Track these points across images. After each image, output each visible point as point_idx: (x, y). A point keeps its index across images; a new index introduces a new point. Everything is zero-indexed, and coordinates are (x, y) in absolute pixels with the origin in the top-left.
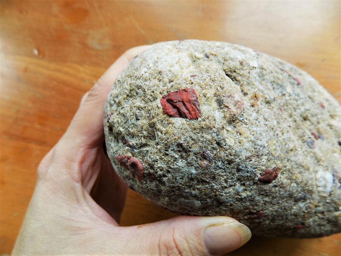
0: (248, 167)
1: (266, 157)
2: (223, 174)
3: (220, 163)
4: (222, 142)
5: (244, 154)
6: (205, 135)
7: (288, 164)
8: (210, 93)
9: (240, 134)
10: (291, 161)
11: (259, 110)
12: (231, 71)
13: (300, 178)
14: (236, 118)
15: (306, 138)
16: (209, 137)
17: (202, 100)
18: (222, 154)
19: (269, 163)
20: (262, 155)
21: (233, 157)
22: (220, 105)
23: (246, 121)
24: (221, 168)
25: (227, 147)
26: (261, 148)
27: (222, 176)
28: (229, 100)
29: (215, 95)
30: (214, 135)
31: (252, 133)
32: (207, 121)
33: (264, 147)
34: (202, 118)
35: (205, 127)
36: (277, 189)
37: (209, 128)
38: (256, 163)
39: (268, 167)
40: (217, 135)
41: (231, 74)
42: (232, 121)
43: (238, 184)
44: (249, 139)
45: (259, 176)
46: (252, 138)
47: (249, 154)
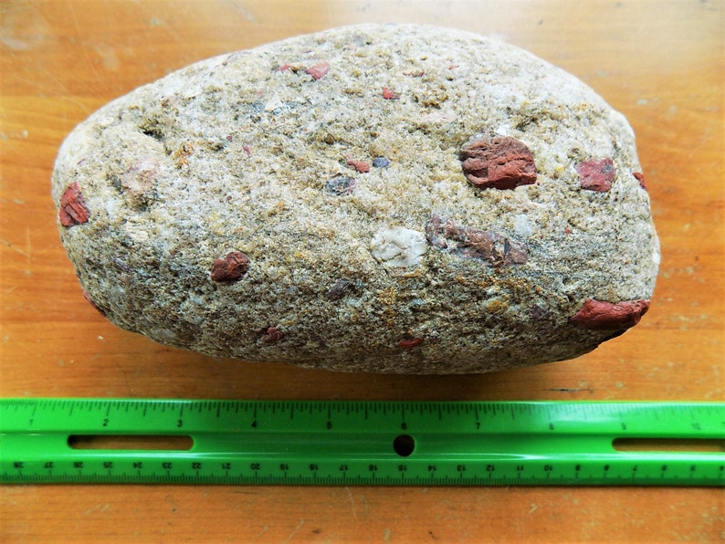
0: (183, 264)
1: (207, 242)
2: (158, 284)
3: (141, 271)
4: (127, 241)
5: (167, 249)
6: (104, 239)
7: (267, 240)
8: (99, 177)
9: (154, 221)
10: (276, 234)
11: (189, 171)
12: (152, 125)
13: (310, 257)
14: (145, 199)
15: (323, 179)
16: (109, 240)
17: (87, 192)
18: (136, 257)
19: (215, 250)
20: (197, 241)
21: (153, 257)
22: (119, 189)
23: (161, 196)
24: (149, 277)
25: (137, 245)
26: (192, 232)
27: (159, 287)
28: (128, 176)
29: (108, 177)
30: (114, 234)
31: (173, 212)
32: (98, 218)
33: (198, 227)
34: (92, 216)
35: (99, 228)
36: (264, 286)
37: (105, 228)
38: (192, 255)
39: (218, 256)
40: (118, 234)
41: (154, 128)
42: (142, 205)
43: (192, 295)
44: (168, 224)
45: (209, 273)
46: (172, 220)
47: (172, 246)
